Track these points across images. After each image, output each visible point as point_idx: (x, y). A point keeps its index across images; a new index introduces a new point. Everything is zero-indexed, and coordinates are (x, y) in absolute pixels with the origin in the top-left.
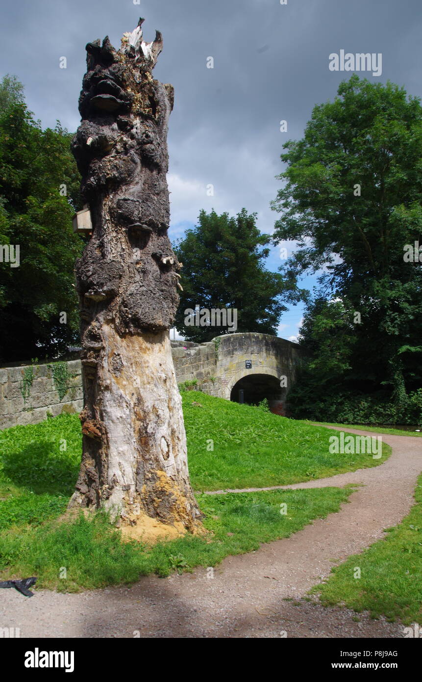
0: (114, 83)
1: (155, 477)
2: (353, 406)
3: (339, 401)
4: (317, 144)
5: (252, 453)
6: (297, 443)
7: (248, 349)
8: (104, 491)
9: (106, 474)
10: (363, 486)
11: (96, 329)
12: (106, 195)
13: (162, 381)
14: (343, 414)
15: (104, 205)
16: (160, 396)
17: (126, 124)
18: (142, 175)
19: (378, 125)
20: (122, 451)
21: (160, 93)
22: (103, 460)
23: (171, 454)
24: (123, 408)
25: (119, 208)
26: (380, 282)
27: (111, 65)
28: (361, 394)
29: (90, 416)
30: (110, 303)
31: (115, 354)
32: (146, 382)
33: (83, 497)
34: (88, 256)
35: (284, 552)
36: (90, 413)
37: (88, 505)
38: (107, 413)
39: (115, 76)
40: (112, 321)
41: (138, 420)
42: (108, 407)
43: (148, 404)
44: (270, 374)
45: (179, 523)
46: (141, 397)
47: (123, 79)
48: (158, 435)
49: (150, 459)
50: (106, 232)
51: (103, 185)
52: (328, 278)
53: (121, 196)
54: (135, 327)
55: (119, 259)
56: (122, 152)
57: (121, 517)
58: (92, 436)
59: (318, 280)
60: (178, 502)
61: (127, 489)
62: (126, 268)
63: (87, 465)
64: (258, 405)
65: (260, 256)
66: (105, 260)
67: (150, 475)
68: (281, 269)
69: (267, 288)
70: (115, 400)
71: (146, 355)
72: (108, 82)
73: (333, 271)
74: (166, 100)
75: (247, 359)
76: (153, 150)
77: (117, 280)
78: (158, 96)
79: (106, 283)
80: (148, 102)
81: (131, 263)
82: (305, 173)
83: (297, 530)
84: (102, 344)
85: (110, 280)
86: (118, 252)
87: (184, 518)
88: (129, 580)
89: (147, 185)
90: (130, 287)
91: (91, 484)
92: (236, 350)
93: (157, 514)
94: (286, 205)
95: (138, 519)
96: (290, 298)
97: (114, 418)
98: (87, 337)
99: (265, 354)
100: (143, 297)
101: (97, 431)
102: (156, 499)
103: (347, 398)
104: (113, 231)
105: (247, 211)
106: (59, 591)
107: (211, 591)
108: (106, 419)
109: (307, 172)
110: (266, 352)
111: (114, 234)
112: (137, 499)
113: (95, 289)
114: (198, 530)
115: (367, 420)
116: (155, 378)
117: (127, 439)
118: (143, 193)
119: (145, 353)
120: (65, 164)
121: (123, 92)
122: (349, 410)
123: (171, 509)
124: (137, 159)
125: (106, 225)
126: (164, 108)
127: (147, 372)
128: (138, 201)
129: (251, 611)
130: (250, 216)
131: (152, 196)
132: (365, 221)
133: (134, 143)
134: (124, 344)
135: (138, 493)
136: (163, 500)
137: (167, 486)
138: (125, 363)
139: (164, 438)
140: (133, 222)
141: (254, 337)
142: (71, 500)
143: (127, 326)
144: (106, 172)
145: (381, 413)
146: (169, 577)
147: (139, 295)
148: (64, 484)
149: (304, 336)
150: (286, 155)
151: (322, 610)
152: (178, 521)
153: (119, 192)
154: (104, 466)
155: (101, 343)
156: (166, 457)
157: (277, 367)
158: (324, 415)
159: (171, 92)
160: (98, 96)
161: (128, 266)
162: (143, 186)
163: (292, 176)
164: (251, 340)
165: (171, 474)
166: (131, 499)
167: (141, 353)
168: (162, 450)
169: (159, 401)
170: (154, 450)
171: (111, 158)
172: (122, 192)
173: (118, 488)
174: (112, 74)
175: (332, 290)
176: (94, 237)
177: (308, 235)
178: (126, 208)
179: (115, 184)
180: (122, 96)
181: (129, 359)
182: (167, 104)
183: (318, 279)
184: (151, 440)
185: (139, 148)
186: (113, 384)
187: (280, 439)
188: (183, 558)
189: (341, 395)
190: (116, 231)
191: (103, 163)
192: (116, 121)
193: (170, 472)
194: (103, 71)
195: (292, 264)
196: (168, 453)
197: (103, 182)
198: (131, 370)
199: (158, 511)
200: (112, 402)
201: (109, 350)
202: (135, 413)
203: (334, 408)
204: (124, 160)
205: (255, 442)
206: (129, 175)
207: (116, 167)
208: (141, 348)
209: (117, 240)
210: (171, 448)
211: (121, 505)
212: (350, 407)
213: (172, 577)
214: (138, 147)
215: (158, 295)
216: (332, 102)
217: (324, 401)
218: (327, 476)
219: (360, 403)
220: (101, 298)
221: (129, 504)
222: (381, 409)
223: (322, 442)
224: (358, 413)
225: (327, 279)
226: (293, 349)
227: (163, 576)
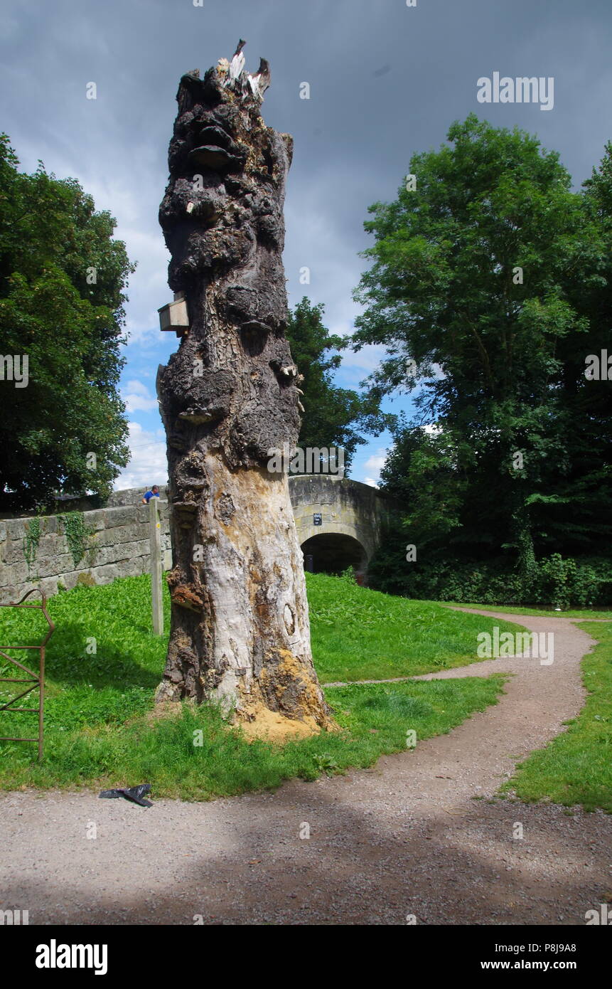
0: (223, 131)
1: (278, 658)
2: (462, 578)
3: (442, 572)
4: (417, 210)
5: (354, 637)
6: (408, 624)
7: (317, 497)
8: (209, 677)
9: (211, 654)
10: (513, 676)
11: (198, 461)
12: (210, 281)
13: (284, 530)
14: (448, 590)
15: (208, 295)
16: (282, 551)
17: (238, 186)
18: (258, 256)
19: (503, 186)
20: (234, 624)
21: (277, 145)
22: (206, 636)
23: (296, 627)
24: (235, 567)
25: (230, 300)
26: (501, 406)
27: (216, 106)
28: (473, 563)
29: (185, 578)
30: (217, 427)
31: (223, 494)
32: (264, 532)
33: (176, 687)
34: (184, 362)
35: (448, 750)
36: (184, 574)
37: (182, 698)
38: (211, 573)
39: (224, 122)
40: (220, 450)
41: (254, 582)
42: (214, 565)
43: (268, 561)
44: (346, 533)
45: (310, 717)
46: (258, 551)
47: (233, 125)
48: (281, 602)
49: (270, 634)
50: (210, 330)
51: (207, 267)
52: (428, 399)
53: (232, 283)
54: (250, 459)
55: (229, 368)
56: (232, 224)
57: (236, 711)
58: (188, 606)
59: (414, 402)
60: (308, 690)
61: (241, 673)
62: (238, 380)
63: (180, 644)
64: (340, 575)
65: (328, 366)
66: (210, 368)
67: (271, 655)
68: (363, 385)
69: (337, 412)
70: (224, 556)
71: (264, 496)
72: (217, 130)
73: (433, 389)
74: (285, 155)
75: (316, 512)
76: (273, 223)
77: (227, 396)
78: (275, 149)
79: (213, 399)
80: (261, 158)
81: (246, 373)
82: (402, 249)
83: (455, 724)
84: (205, 482)
85: (219, 396)
86: (227, 358)
87: (315, 711)
88: (271, 784)
89: (264, 270)
90: (245, 406)
91: (187, 670)
92: (301, 498)
93: (281, 707)
94: (372, 295)
95: (257, 713)
96: (370, 426)
97: (222, 580)
98: (183, 472)
99: (339, 506)
100: (262, 419)
101: (197, 598)
102: (279, 686)
103: (455, 567)
104: (220, 329)
105: (310, 302)
106: (185, 799)
107: (378, 793)
108: (210, 581)
109: (404, 250)
110: (342, 503)
111: (223, 334)
112: (255, 687)
113: (197, 407)
114: (332, 727)
115: (482, 598)
116: (275, 526)
117: (240, 608)
118: (259, 280)
119: (263, 493)
120: (64, 227)
121: (233, 143)
122: (457, 584)
123: (299, 700)
124: (252, 233)
125: (211, 321)
126: (282, 166)
127: (266, 519)
128: (254, 291)
129: (437, 812)
130: (314, 309)
131: (270, 283)
132: (484, 319)
133: (249, 212)
134: (236, 481)
135: (256, 679)
136: (288, 687)
137: (293, 670)
138: (237, 507)
139: (289, 605)
140: (248, 318)
141: (325, 481)
142: (157, 693)
143: (241, 457)
144: (212, 251)
145: (502, 588)
146: (318, 781)
147: (256, 416)
148: (117, 678)
149: (387, 480)
150: (371, 222)
151: (524, 806)
152: (308, 715)
153: (228, 278)
154: (208, 644)
155: (204, 480)
156: (290, 632)
157: (356, 524)
158: (421, 591)
159: (289, 145)
160: (202, 147)
161: (242, 378)
162: (259, 271)
163: (383, 254)
164: (321, 485)
165: (298, 653)
166: (248, 687)
167: (258, 494)
168: (286, 622)
169: (281, 558)
170: (276, 623)
171: (219, 232)
172: (233, 277)
173: (229, 673)
174: (220, 118)
175: (433, 415)
176: (190, 337)
177: (401, 338)
178: (240, 300)
179: (224, 267)
180: (232, 148)
181: (242, 502)
182: (285, 161)
183: (415, 400)
184: (271, 609)
185: (256, 221)
186: (221, 535)
187: (385, 619)
188: (330, 758)
189: (445, 563)
190: (224, 330)
191: (207, 238)
192: (223, 182)
193: (296, 651)
194: (206, 113)
195: (379, 378)
196: (293, 626)
197: (208, 263)
198: (245, 516)
199: (282, 702)
200: (219, 559)
201: (214, 490)
202: (250, 573)
203: (435, 581)
204: (236, 235)
205: (352, 623)
206: (243, 256)
207: (226, 245)
208: (257, 486)
209: (226, 342)
210: (296, 619)
211: (235, 695)
212: (458, 580)
213: (322, 781)
214: (254, 219)
215: (279, 416)
216: (438, 151)
217: (422, 572)
218: (461, 665)
219: (472, 574)
220: (204, 420)
221: (244, 694)
222: (500, 583)
223: (441, 623)
224: (470, 589)
225: (426, 400)
226: (378, 499)
227: (309, 779)
